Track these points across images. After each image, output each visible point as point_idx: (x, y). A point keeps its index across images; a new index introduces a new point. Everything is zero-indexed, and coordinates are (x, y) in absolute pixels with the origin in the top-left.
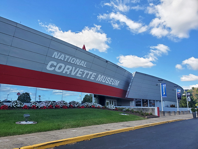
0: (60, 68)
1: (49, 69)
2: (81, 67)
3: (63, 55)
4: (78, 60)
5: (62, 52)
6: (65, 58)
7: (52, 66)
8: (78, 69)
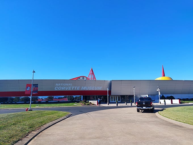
0: (60, 88)
1: (56, 89)
2: (70, 86)
3: (60, 84)
4: (67, 84)
5: (59, 83)
6: (61, 85)
7: (56, 88)
8: (68, 87)
